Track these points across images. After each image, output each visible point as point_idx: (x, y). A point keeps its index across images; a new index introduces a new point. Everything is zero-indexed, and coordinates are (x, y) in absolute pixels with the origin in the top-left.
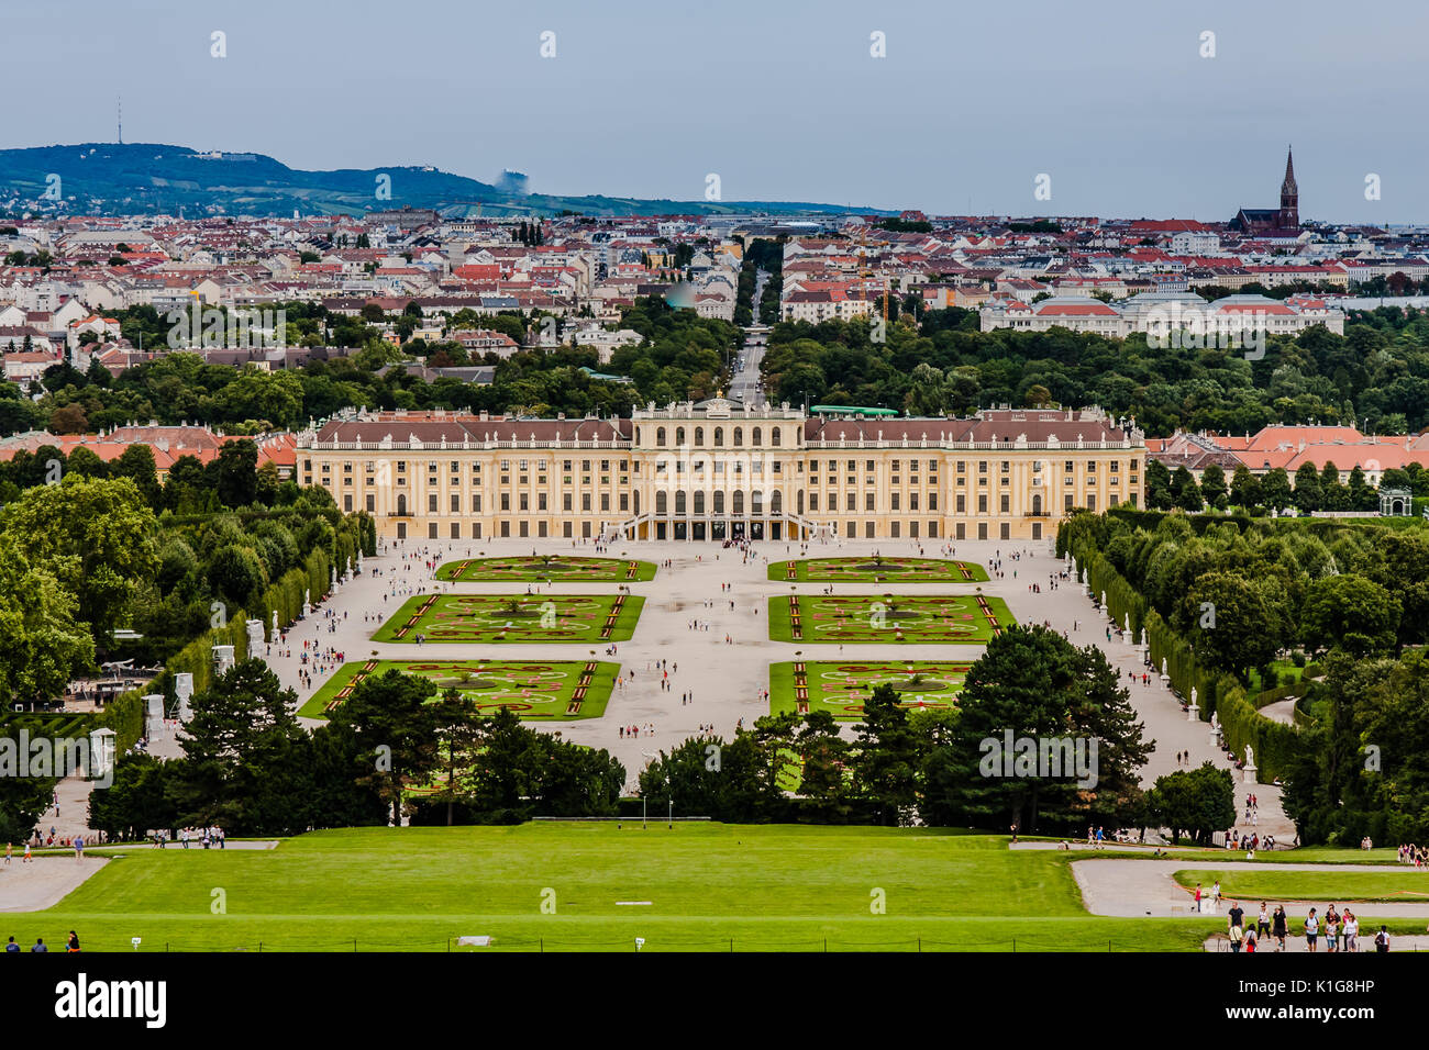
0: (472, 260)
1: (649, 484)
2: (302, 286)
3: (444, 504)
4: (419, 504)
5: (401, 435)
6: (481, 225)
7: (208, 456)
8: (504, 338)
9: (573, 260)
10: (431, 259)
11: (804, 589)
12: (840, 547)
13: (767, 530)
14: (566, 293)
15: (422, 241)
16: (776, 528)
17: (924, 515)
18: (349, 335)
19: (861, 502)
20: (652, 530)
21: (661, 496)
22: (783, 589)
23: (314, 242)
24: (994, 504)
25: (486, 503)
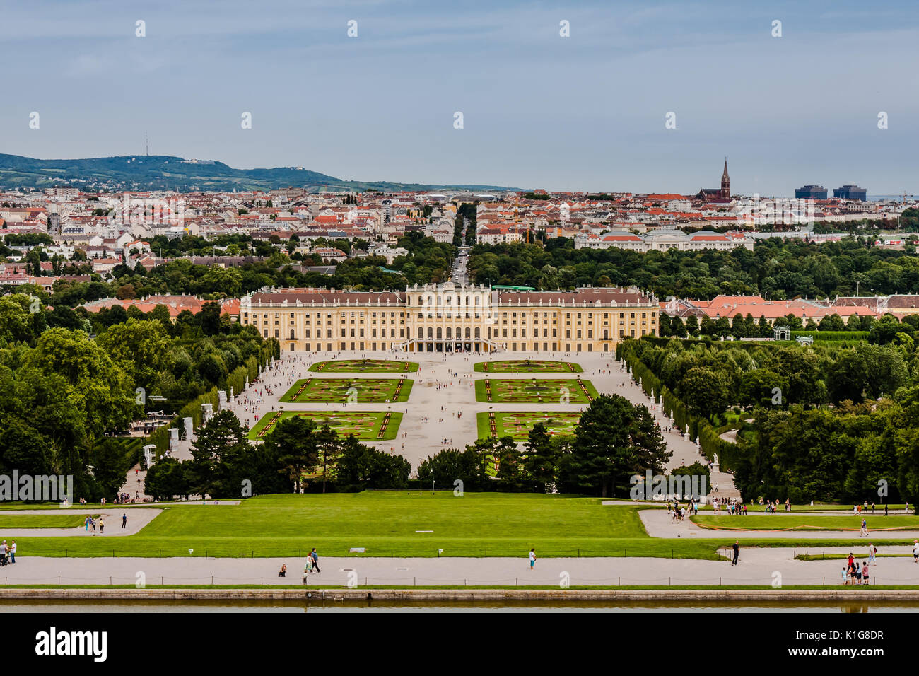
0: (323, 214)
1: (414, 324)
2: (240, 226)
3: (313, 334)
4: (300, 334)
5: (292, 299)
6: (327, 196)
7: (196, 310)
8: (340, 252)
9: (373, 213)
10: (303, 213)
11: (492, 376)
12: (508, 355)
13: (473, 347)
14: (370, 229)
15: (298, 204)
16: (477, 346)
17: (550, 340)
18: (263, 250)
19: (519, 333)
20: (416, 347)
21: (421, 330)
22: (482, 376)
23: (245, 204)
24: (585, 334)
25: (334, 333)
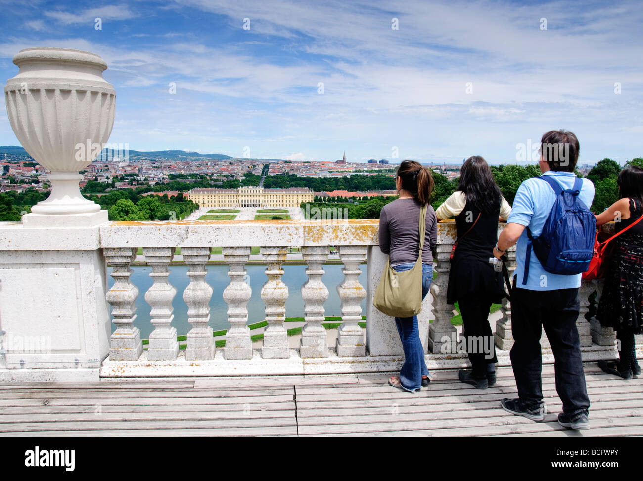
0: (223, 167)
1: (240, 198)
2: (196, 171)
3: (210, 202)
4: (206, 202)
5: (203, 192)
6: (225, 162)
7: (176, 195)
8: (225, 178)
9: (238, 167)
10: (217, 167)
11: (261, 214)
12: (269, 208)
13: (258, 206)
14: (236, 171)
15: (215, 164)
16: (259, 205)
17: (281, 203)
18: (202, 177)
19: (272, 201)
20: (241, 206)
21: (242, 200)
22: (258, 214)
23: (200, 164)
24: (291, 202)
25: (216, 201)
